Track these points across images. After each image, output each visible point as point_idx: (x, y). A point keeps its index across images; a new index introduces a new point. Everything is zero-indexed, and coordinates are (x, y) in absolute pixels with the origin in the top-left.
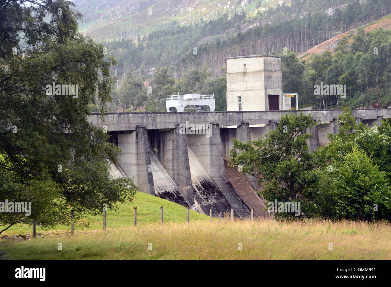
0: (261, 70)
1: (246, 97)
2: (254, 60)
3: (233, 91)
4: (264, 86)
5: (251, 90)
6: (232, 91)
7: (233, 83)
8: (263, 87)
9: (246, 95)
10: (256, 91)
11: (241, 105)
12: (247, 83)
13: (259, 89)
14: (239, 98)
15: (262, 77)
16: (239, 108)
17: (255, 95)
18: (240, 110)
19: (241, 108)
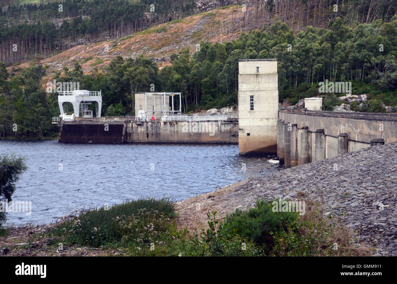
0: (275, 73)
1: (259, 97)
2: (267, 63)
3: (246, 91)
5: (263, 91)
6: (244, 91)
7: (245, 83)
8: (276, 88)
9: (259, 94)
10: (269, 92)
11: (253, 104)
12: (260, 84)
13: (272, 90)
14: (251, 98)
15: (276, 79)
16: (251, 107)
17: (268, 95)
18: (251, 109)
19: (253, 107)
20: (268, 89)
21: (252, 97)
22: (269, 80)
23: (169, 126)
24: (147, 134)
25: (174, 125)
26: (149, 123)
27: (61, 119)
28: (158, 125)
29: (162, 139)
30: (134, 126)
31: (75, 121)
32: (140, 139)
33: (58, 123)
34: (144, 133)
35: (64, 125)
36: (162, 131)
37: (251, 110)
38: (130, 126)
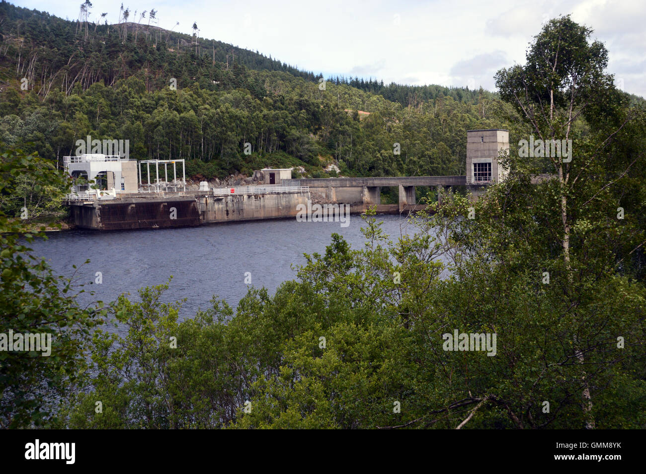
23: (254, 199)
24: (227, 211)
25: (260, 198)
26: (229, 197)
28: (241, 199)
29: (246, 216)
30: (208, 201)
31: (117, 199)
32: (217, 218)
34: (222, 211)
36: (245, 207)
38: (204, 202)
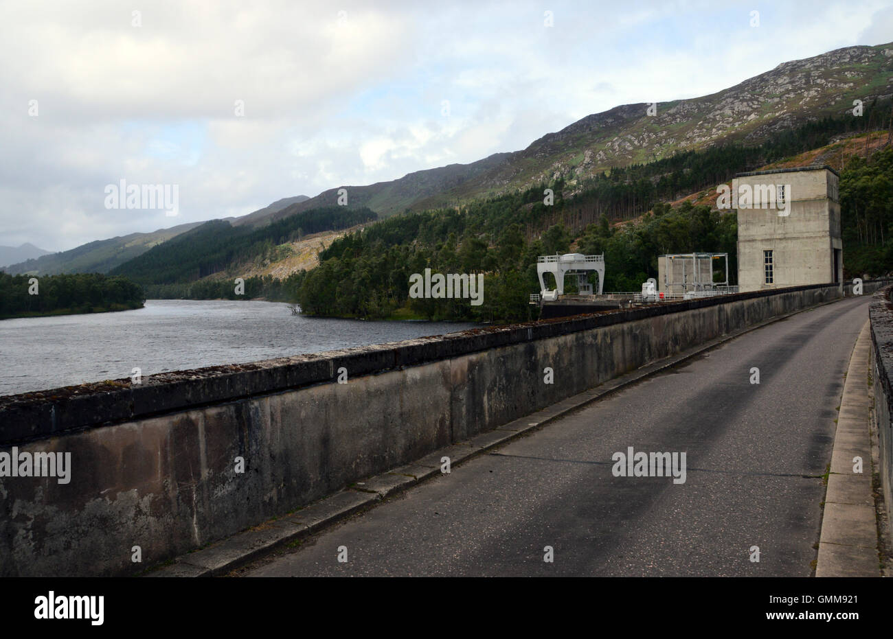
0: (822, 198)
1: (784, 252)
2: (802, 176)
3: (753, 241)
4: (828, 229)
5: (794, 238)
6: (749, 241)
7: (752, 223)
8: (826, 232)
9: (784, 247)
10: (808, 240)
11: (771, 269)
12: (787, 224)
13: (816, 237)
14: (766, 256)
15: (824, 212)
16: (767, 275)
17: (806, 248)
18: (767, 279)
19: (771, 275)
20: (805, 235)
21: (768, 253)
22: (807, 215)
27: (541, 296)
31: (558, 300)
33: (536, 303)
35: (544, 306)
37: (767, 282)
